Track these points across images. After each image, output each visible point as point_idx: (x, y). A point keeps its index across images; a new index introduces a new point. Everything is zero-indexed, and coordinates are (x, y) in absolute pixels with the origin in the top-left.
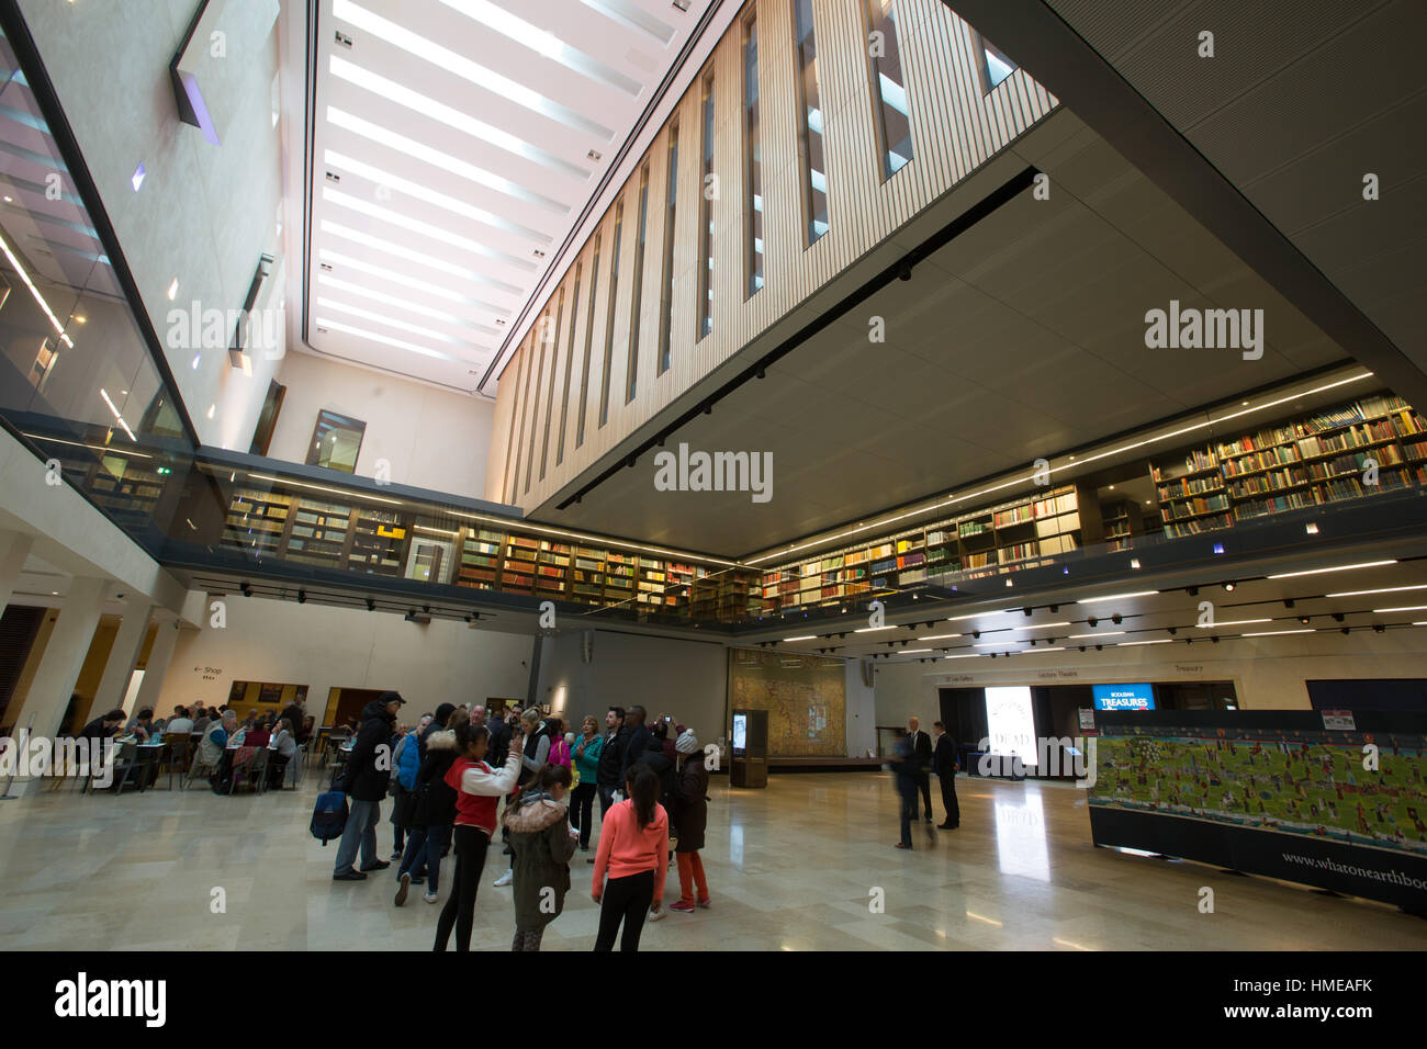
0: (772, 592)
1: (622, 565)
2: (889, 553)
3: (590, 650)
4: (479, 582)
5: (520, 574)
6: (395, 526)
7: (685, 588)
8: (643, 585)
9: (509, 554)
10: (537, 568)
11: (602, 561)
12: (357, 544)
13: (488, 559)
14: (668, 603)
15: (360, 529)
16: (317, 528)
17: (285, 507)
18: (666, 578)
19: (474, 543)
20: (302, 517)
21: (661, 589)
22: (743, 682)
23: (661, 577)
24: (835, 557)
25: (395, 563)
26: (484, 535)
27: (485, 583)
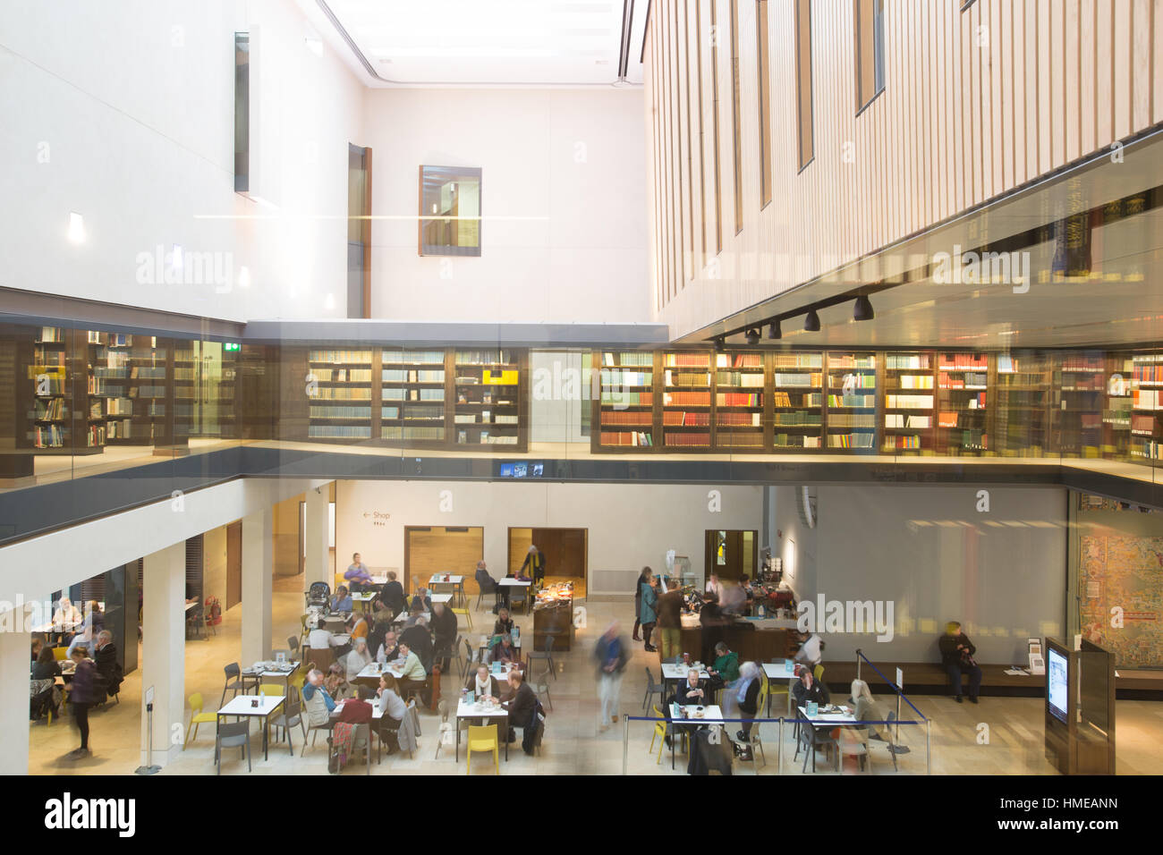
1: (854, 372)
3: (814, 508)
4: (628, 430)
5: (687, 410)
6: (507, 368)
7: (974, 394)
8: (892, 401)
10: (713, 400)
11: (818, 370)
12: (462, 399)
13: (639, 394)
14: (942, 424)
15: (461, 380)
16: (409, 386)
17: (368, 366)
18: (936, 383)
20: (389, 376)
21: (927, 402)
23: (927, 382)
25: (512, 420)
26: (627, 359)
27: (639, 430)
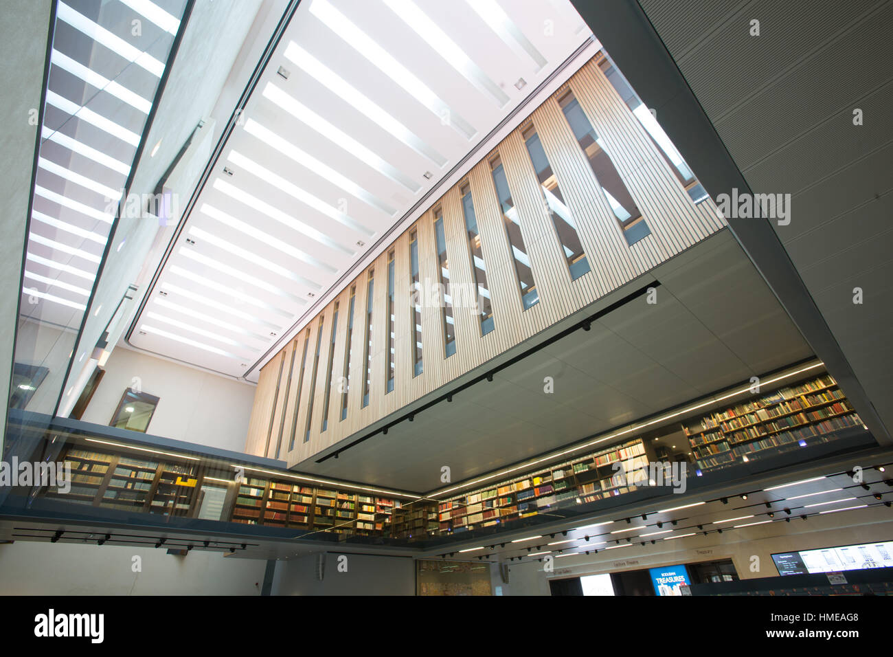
0: (446, 517)
1: (347, 501)
2: (529, 486)
3: (323, 569)
4: (247, 519)
5: (278, 511)
6: (191, 478)
7: (387, 516)
8: (361, 516)
9: (271, 496)
10: (289, 507)
11: (334, 499)
12: (159, 492)
13: (256, 501)
14: (377, 528)
15: (162, 480)
16: (129, 480)
17: (107, 464)
18: (375, 510)
19: (247, 489)
20: (119, 472)
21: (372, 517)
22: (426, 587)
23: (372, 509)
24: (491, 490)
25: (186, 507)
26: (254, 482)
27: (252, 519)
